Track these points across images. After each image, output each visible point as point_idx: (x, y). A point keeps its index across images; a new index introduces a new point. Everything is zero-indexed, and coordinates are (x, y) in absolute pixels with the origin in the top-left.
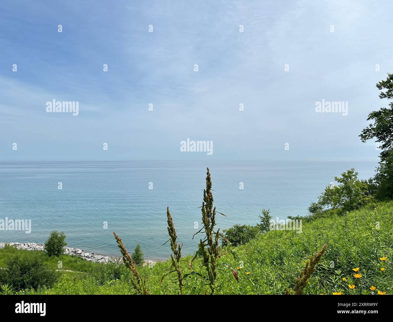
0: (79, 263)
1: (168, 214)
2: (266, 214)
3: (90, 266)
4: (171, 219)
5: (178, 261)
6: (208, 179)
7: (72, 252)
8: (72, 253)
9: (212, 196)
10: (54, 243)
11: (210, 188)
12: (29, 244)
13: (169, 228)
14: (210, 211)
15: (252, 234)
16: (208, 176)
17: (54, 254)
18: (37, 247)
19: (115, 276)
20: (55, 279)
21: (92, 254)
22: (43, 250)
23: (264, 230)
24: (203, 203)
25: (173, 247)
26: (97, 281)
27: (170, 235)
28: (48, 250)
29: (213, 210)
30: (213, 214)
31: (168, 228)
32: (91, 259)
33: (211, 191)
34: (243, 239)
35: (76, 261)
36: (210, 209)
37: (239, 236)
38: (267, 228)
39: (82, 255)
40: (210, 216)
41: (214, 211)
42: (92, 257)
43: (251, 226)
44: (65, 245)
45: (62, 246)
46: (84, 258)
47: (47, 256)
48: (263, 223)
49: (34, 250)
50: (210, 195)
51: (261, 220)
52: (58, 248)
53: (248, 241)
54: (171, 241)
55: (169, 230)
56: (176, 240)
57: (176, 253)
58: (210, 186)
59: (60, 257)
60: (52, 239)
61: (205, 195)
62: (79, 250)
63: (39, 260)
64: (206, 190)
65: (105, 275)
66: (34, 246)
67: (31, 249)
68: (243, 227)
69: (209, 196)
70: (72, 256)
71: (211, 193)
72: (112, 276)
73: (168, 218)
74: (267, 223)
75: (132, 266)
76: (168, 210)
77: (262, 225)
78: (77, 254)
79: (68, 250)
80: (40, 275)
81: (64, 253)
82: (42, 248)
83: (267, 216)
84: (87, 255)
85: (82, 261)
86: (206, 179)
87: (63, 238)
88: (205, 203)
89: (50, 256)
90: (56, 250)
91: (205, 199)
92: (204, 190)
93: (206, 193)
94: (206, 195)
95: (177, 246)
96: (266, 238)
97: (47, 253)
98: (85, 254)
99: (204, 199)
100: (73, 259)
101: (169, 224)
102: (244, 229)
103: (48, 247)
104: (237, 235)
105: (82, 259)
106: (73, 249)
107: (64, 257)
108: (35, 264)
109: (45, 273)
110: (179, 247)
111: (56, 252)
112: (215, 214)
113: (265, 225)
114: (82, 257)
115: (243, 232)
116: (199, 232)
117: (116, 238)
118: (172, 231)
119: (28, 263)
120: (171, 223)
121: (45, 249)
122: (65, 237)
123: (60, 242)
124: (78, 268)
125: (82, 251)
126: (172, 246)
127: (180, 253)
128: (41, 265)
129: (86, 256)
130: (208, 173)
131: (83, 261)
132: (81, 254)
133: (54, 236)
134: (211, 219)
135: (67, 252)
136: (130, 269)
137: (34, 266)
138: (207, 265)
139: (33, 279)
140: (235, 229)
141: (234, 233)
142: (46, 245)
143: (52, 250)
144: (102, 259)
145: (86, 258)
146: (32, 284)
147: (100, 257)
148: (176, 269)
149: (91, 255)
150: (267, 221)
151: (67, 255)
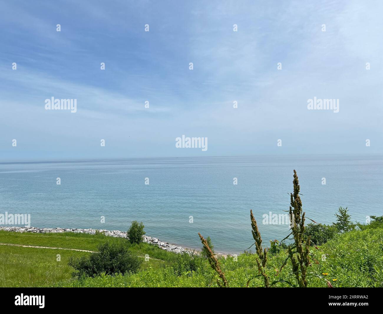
0: (156, 251)
1: (252, 217)
2: (343, 213)
3: (165, 255)
4: (255, 222)
5: (264, 266)
6: (296, 182)
7: (150, 240)
8: (150, 242)
9: (300, 201)
10: (135, 232)
11: (298, 192)
12: (115, 232)
13: (254, 231)
14: (299, 217)
15: (329, 234)
16: (295, 179)
17: (135, 242)
18: (121, 234)
19: (191, 268)
20: (138, 265)
21: (167, 243)
22: (126, 237)
23: (341, 229)
24: (291, 208)
25: (259, 251)
26: (176, 271)
27: (255, 238)
28: (130, 238)
29: (301, 215)
30: (302, 220)
31: (252, 231)
32: (166, 248)
33: (299, 195)
34: (319, 238)
35: (153, 249)
36: (299, 215)
37: (314, 235)
38: (345, 227)
39: (159, 244)
40: (298, 222)
41: (303, 217)
42: (167, 246)
43: (327, 226)
44: (144, 234)
45: (141, 234)
46: (160, 247)
47: (130, 243)
48: (340, 222)
49: (119, 237)
50: (298, 199)
51: (337, 219)
52: (138, 237)
53: (325, 242)
54: (256, 245)
55: (253, 234)
56: (262, 244)
57: (261, 257)
58: (298, 190)
59: (140, 245)
60: (133, 228)
61: (292, 199)
62: (156, 239)
63: (125, 247)
64: (293, 194)
65: (182, 265)
66: (118, 233)
67: (116, 236)
68: (319, 226)
69: (297, 201)
70: (150, 245)
71: (299, 198)
72: (188, 267)
73: (252, 221)
74: (344, 222)
75: (217, 267)
76: (251, 213)
77: (338, 224)
78: (154, 243)
79: (147, 238)
80: (125, 260)
81: (144, 241)
82: (125, 235)
83: (344, 215)
84: (163, 244)
85: (158, 249)
86: (293, 182)
87: (142, 227)
88: (293, 208)
89: (132, 243)
90: (137, 238)
91: (293, 204)
92: (291, 194)
93: (293, 197)
94: (294, 199)
95: (262, 250)
96: (346, 239)
97: (129, 240)
98: (161, 243)
99: (291, 204)
100: (151, 247)
101: (253, 227)
102: (319, 228)
103: (130, 235)
104: (312, 234)
105: (158, 248)
106: (150, 238)
107: (143, 245)
108: (122, 250)
109: (130, 259)
110: (265, 251)
111: (137, 240)
112: (304, 220)
113: (342, 224)
114: (159, 246)
115: (318, 231)
116: (287, 238)
117: (201, 239)
118: (257, 235)
119: (116, 249)
120: (256, 227)
121: (127, 236)
122: (143, 227)
123: (140, 231)
124: (155, 256)
125: (158, 240)
126: (257, 250)
127: (265, 257)
128: (127, 251)
129: (161, 245)
130: (295, 176)
131: (160, 250)
132: (157, 243)
133: (135, 225)
134: (300, 224)
135: (146, 240)
136: (216, 270)
137: (120, 252)
138: (297, 274)
139: (120, 264)
140: (309, 228)
141: (308, 231)
142: (128, 233)
143: (134, 238)
144: (176, 248)
145: (162, 247)
146: (120, 268)
147: (174, 247)
148: (262, 273)
149: (166, 245)
150: (345, 220)
151: (145, 243)
